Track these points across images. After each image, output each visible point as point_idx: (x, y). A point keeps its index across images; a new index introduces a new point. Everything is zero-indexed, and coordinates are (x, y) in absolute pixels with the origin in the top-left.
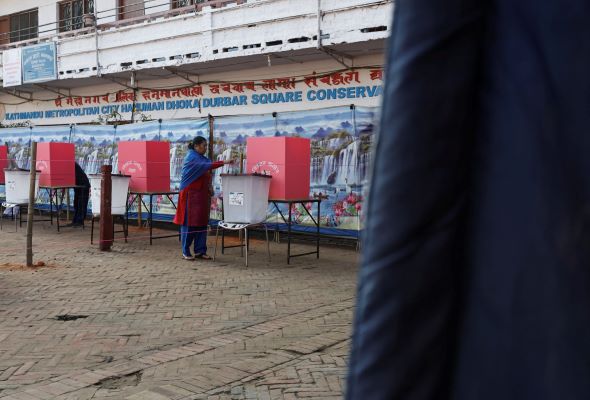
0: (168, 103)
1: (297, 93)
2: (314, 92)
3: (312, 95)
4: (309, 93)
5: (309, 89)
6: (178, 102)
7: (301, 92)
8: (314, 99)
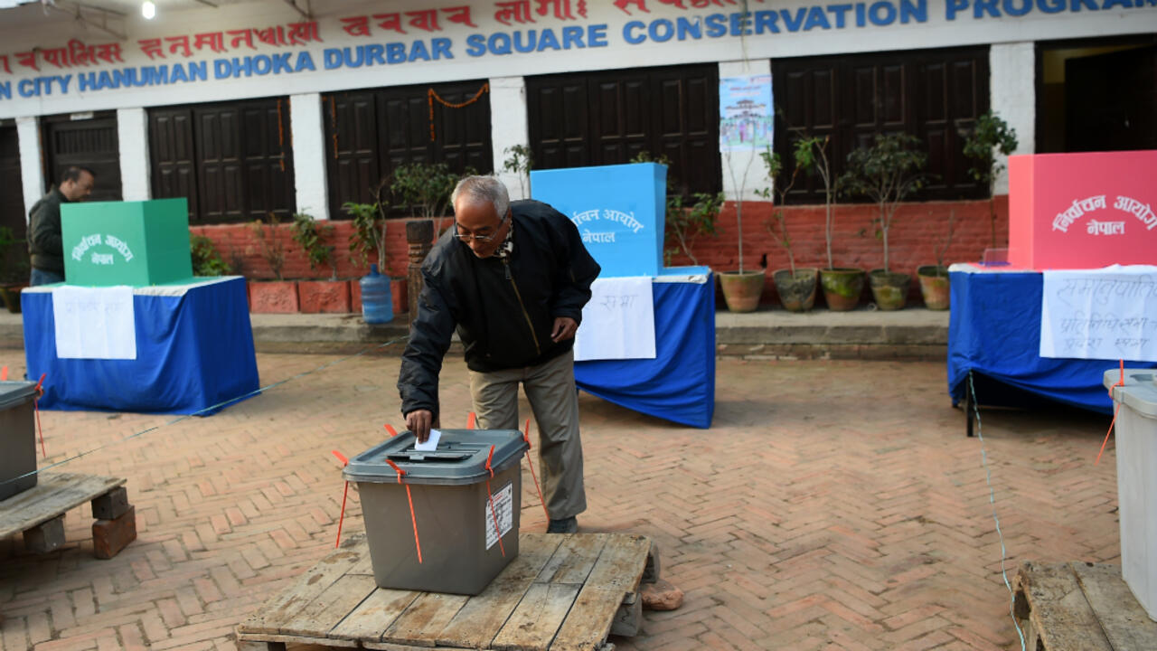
0: (218, 64)
1: (593, 29)
2: (641, 25)
3: (636, 32)
4: (628, 28)
5: (628, 19)
6: (248, 59)
7: (604, 27)
8: (641, 39)
